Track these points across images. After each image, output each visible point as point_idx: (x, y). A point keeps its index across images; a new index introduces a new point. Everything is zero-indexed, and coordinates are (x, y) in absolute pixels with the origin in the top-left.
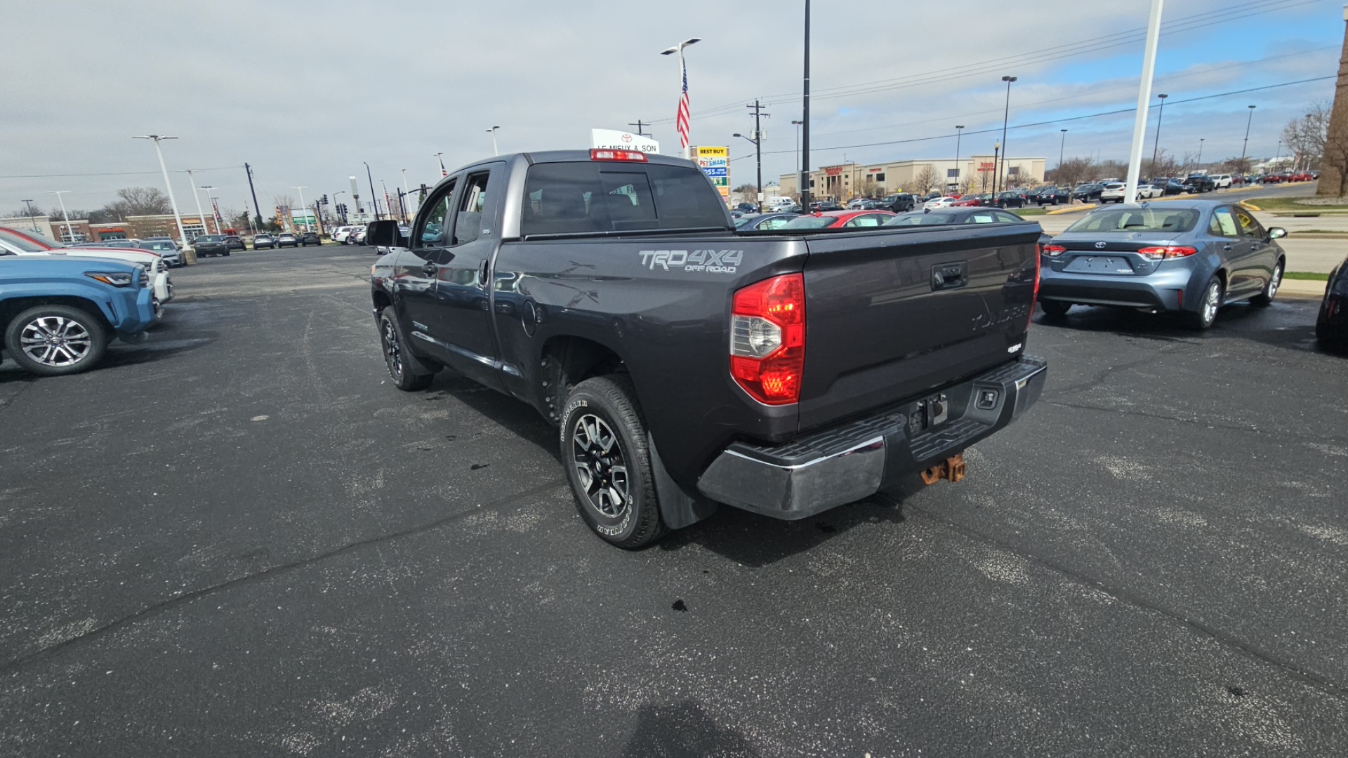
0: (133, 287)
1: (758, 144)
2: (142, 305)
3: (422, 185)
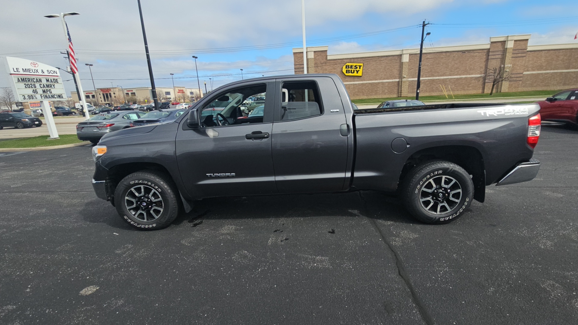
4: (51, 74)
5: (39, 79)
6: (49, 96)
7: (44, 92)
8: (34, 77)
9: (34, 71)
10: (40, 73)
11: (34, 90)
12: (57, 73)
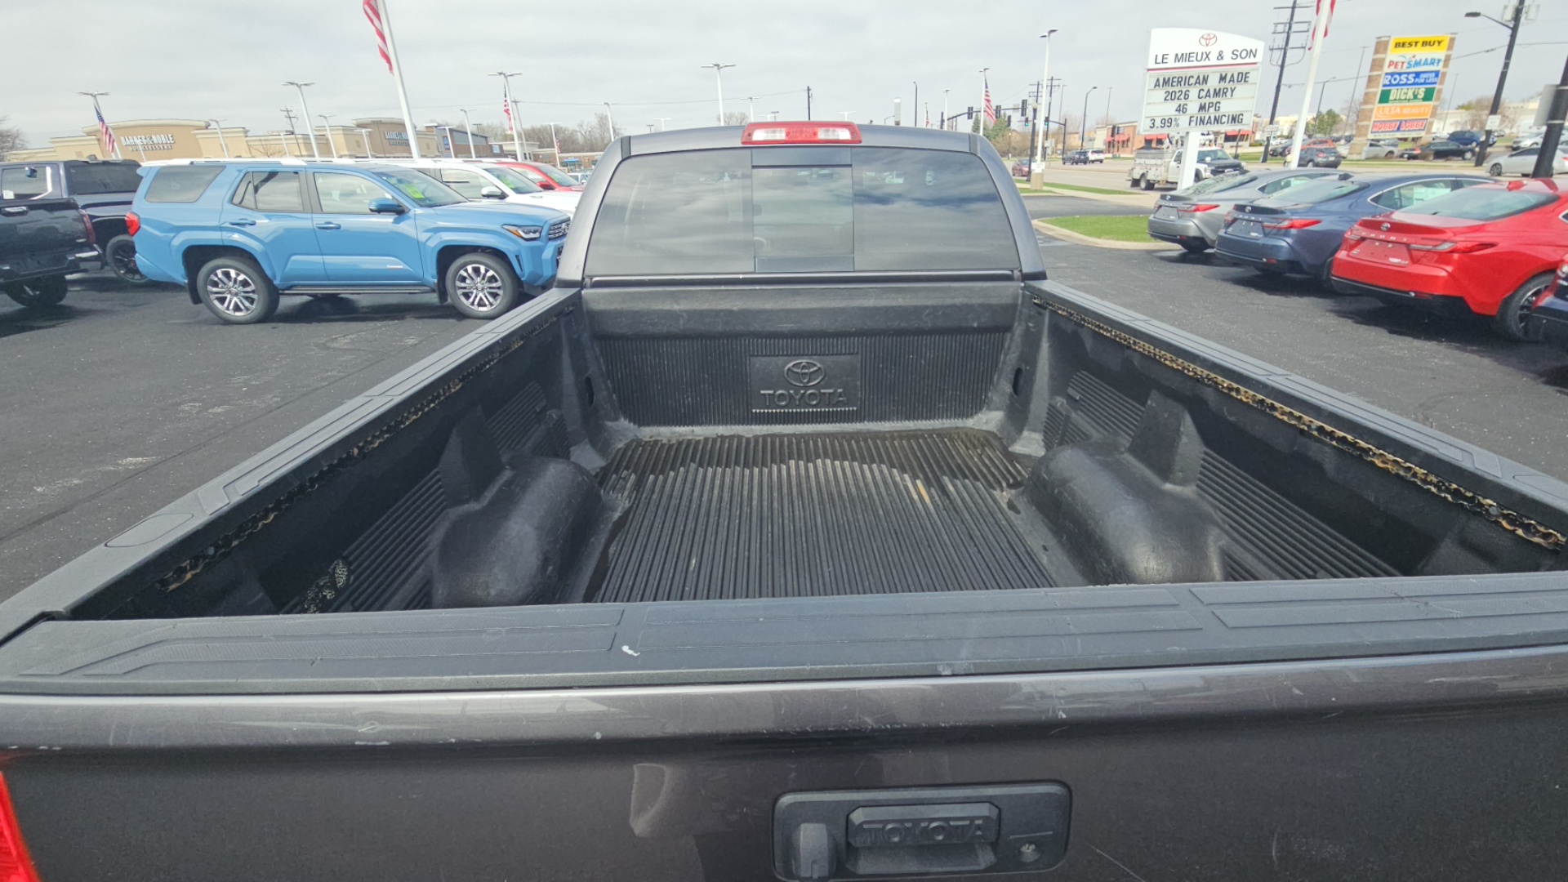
0: (541, 241)
1: (1515, 30)
2: (546, 260)
3: (970, 109)
4: (1239, 61)
5: (1204, 77)
6: (1210, 117)
7: (1202, 108)
8: (1195, 72)
9: (1199, 58)
10: (1213, 61)
11: (1180, 106)
12: (1255, 56)
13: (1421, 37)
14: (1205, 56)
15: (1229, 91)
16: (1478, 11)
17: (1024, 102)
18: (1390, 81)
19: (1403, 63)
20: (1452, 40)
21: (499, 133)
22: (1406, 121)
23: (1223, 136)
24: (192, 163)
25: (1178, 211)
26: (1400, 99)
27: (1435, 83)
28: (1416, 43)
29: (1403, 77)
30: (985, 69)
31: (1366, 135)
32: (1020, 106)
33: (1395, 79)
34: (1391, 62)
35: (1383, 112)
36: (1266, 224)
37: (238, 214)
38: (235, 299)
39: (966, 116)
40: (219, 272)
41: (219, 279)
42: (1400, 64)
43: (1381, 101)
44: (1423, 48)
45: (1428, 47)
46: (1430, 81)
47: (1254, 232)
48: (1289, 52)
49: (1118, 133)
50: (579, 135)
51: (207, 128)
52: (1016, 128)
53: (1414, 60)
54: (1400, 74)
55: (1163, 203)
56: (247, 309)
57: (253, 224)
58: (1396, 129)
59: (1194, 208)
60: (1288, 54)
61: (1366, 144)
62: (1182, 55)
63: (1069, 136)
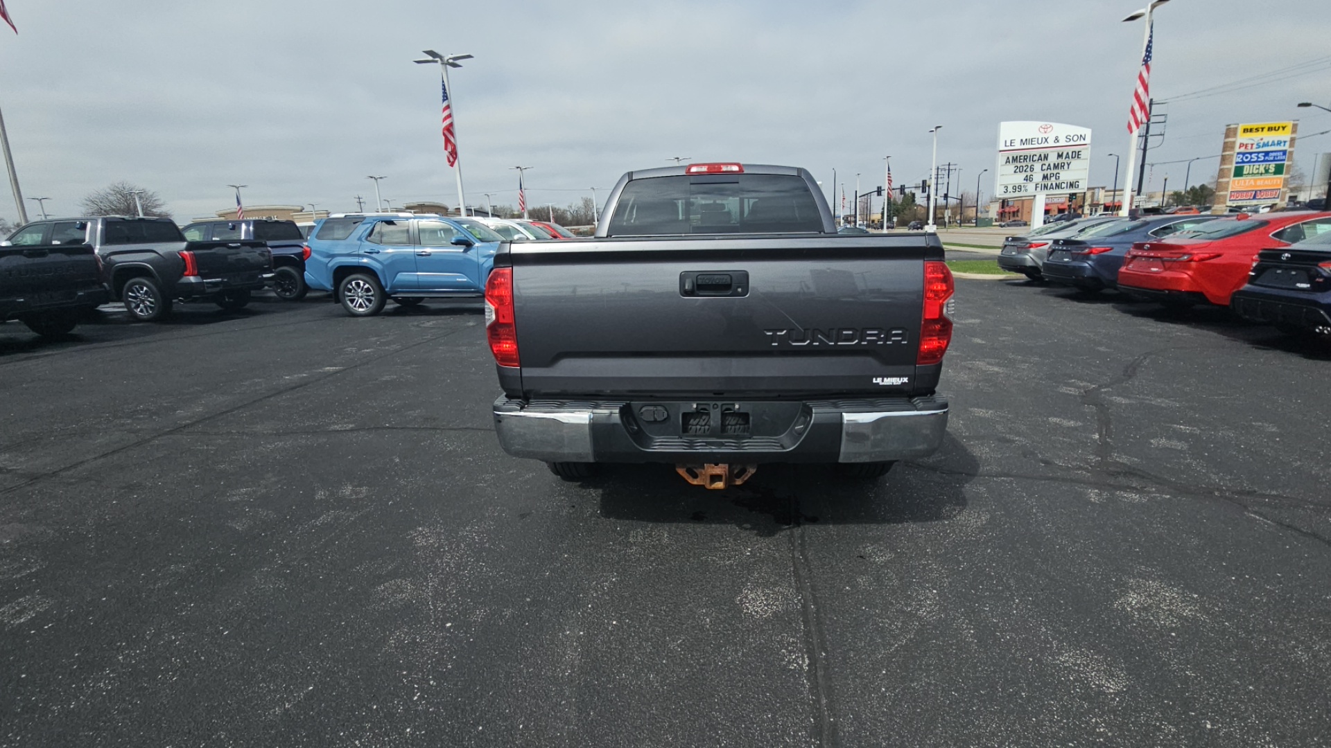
3: (878, 187)
4: (1072, 143)
5: (1045, 155)
6: (1052, 184)
7: (1045, 177)
8: (1037, 152)
9: (1040, 142)
10: (1051, 143)
11: (1027, 176)
12: (1084, 139)
13: (1267, 124)
14: (1044, 140)
15: (1066, 165)
16: (1309, 102)
17: (924, 182)
18: (1242, 159)
19: (1252, 145)
20: (1295, 126)
21: (508, 213)
22: (1260, 191)
23: (1102, 206)
24: (346, 216)
25: (1018, 248)
26: (1253, 173)
27: (1284, 160)
28: (1263, 129)
29: (1253, 156)
30: (888, 157)
31: (1225, 203)
32: (921, 185)
33: (1247, 158)
34: (1241, 144)
35: (1238, 183)
36: (1074, 252)
37: (368, 246)
38: (360, 300)
39: (876, 193)
40: (353, 283)
41: (353, 287)
42: (1249, 146)
43: (1235, 175)
44: (1269, 132)
45: (1273, 131)
46: (1278, 158)
47: (1066, 258)
48: (1150, 139)
49: (1007, 205)
50: (569, 213)
51: (301, 211)
52: (921, 204)
53: (1262, 142)
54: (1251, 153)
55: (1007, 243)
56: (367, 306)
57: (378, 252)
58: (1252, 198)
59: (1028, 245)
60: (1149, 140)
61: (1226, 210)
62: (1026, 140)
63: (966, 209)
